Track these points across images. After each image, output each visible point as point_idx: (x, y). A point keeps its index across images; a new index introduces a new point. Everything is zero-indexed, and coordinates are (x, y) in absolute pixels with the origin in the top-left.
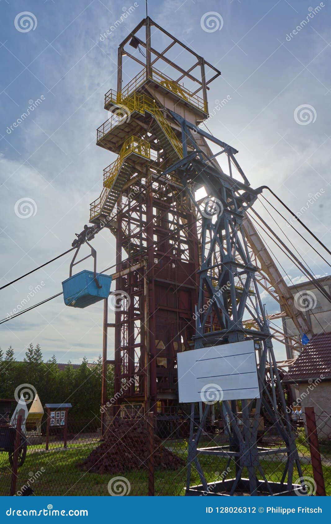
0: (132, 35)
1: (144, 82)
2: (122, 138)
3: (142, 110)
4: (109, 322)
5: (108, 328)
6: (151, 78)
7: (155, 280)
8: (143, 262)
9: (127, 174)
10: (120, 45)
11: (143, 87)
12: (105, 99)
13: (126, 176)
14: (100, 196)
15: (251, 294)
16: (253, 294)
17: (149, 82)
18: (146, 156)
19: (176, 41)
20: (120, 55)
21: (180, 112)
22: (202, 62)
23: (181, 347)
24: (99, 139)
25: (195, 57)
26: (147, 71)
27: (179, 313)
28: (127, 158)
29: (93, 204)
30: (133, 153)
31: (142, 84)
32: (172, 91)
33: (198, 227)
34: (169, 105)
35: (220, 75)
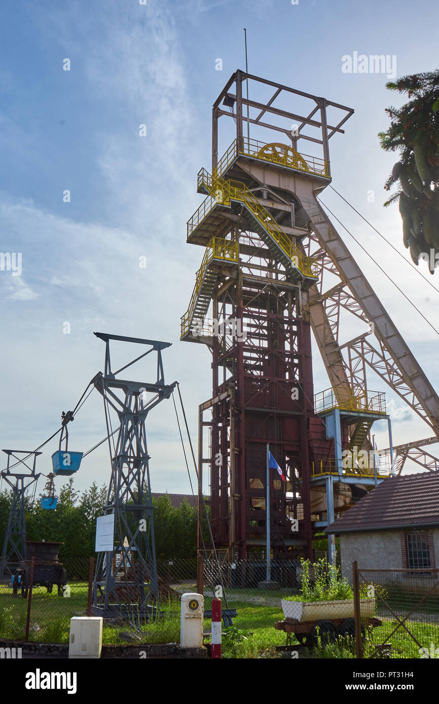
0: (225, 92)
1: (235, 158)
2: (214, 232)
3: (227, 201)
4: (204, 457)
5: (203, 464)
6: (241, 152)
7: (245, 410)
8: (228, 391)
9: (214, 282)
10: (214, 106)
11: (235, 165)
12: (198, 180)
13: (213, 285)
14: (188, 311)
15: (381, 417)
16: (384, 417)
17: (240, 159)
18: (232, 260)
19: (281, 87)
20: (215, 118)
21: (287, 184)
22: (322, 103)
23: (286, 486)
24: (189, 234)
25: (313, 100)
26: (237, 145)
27: (283, 445)
28: (211, 264)
29: (183, 318)
30: (213, 259)
31: (233, 161)
32: (272, 162)
33: (332, 325)
34: (271, 180)
35: (354, 114)
